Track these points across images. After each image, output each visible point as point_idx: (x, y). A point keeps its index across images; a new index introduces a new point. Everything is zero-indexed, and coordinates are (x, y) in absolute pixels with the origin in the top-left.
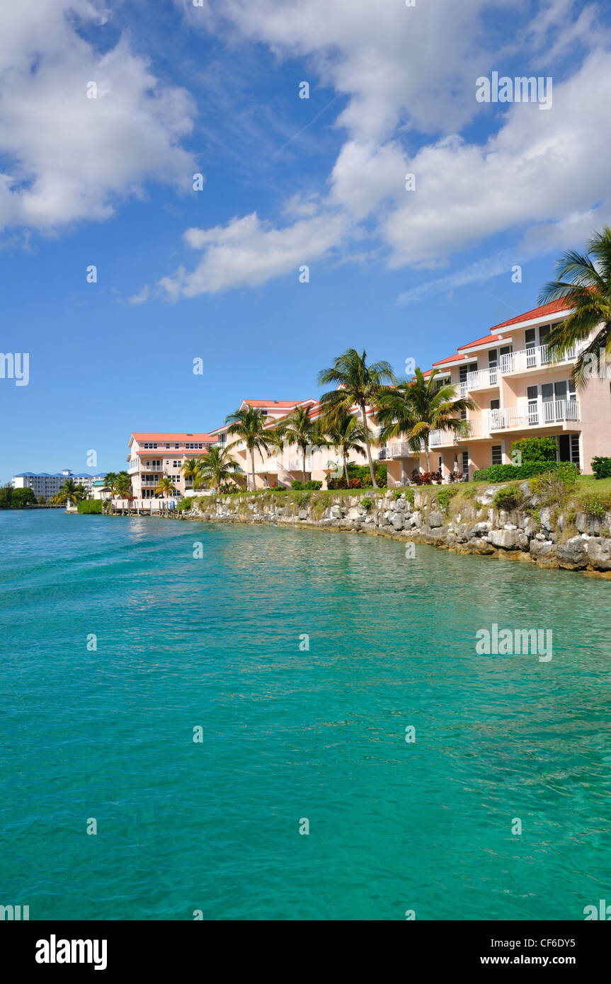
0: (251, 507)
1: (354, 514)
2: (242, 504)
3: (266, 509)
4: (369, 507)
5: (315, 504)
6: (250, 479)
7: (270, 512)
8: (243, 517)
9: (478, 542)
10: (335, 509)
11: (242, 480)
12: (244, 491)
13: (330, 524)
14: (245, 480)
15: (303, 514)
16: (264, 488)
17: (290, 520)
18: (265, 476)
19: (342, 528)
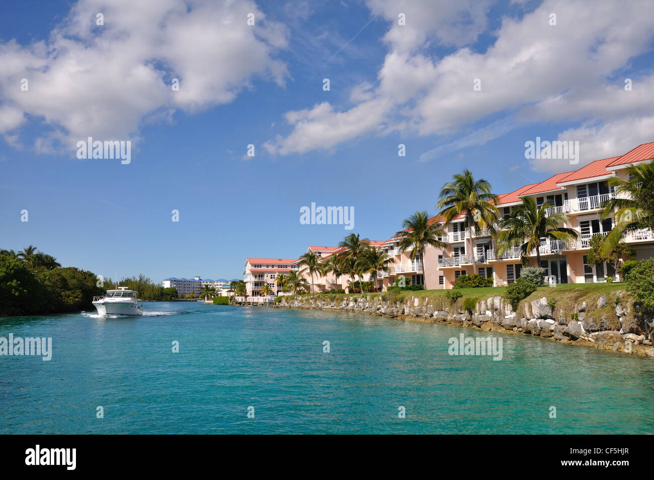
0: (311, 301)
1: (351, 304)
2: (307, 300)
3: (318, 302)
4: (356, 301)
5: (337, 300)
6: (311, 287)
7: (319, 304)
8: (307, 306)
9: (378, 312)
10: (345, 302)
11: (308, 288)
12: (309, 293)
13: (343, 309)
14: (309, 288)
15: (333, 304)
16: (319, 292)
17: (327, 307)
18: (319, 286)
19: (347, 311)
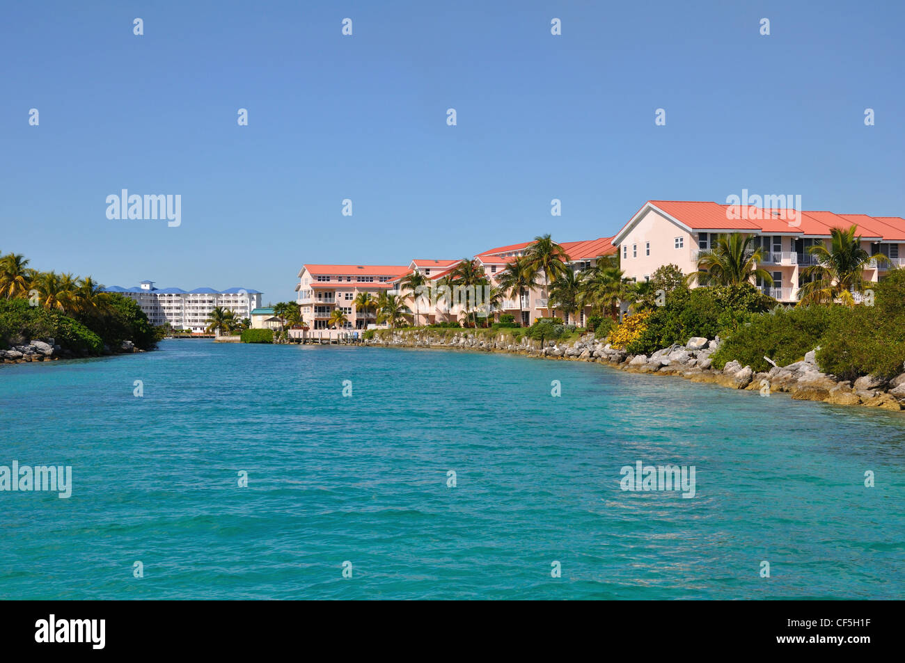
0: (416, 337)
1: (462, 340)
2: (410, 335)
3: (424, 338)
4: (466, 337)
5: (448, 335)
6: (416, 317)
7: (426, 340)
8: (411, 343)
10: (455, 338)
11: (411, 319)
12: (412, 326)
13: (453, 346)
14: (413, 318)
15: (442, 341)
16: (426, 324)
17: (436, 344)
18: (427, 316)
19: (458, 347)
